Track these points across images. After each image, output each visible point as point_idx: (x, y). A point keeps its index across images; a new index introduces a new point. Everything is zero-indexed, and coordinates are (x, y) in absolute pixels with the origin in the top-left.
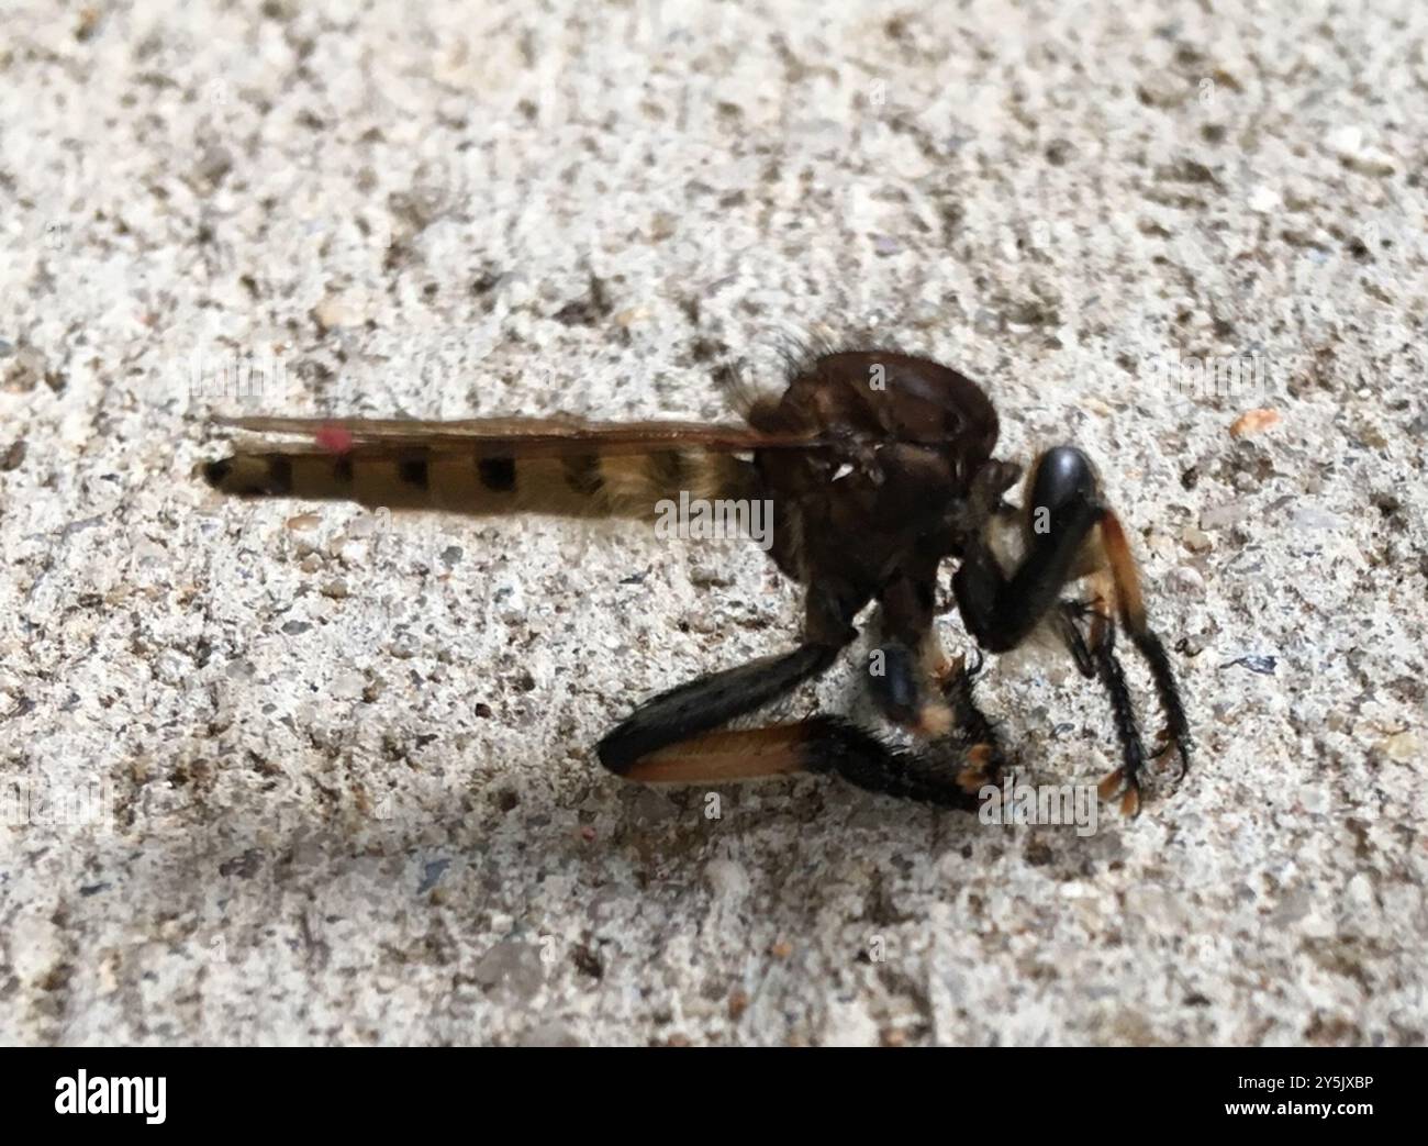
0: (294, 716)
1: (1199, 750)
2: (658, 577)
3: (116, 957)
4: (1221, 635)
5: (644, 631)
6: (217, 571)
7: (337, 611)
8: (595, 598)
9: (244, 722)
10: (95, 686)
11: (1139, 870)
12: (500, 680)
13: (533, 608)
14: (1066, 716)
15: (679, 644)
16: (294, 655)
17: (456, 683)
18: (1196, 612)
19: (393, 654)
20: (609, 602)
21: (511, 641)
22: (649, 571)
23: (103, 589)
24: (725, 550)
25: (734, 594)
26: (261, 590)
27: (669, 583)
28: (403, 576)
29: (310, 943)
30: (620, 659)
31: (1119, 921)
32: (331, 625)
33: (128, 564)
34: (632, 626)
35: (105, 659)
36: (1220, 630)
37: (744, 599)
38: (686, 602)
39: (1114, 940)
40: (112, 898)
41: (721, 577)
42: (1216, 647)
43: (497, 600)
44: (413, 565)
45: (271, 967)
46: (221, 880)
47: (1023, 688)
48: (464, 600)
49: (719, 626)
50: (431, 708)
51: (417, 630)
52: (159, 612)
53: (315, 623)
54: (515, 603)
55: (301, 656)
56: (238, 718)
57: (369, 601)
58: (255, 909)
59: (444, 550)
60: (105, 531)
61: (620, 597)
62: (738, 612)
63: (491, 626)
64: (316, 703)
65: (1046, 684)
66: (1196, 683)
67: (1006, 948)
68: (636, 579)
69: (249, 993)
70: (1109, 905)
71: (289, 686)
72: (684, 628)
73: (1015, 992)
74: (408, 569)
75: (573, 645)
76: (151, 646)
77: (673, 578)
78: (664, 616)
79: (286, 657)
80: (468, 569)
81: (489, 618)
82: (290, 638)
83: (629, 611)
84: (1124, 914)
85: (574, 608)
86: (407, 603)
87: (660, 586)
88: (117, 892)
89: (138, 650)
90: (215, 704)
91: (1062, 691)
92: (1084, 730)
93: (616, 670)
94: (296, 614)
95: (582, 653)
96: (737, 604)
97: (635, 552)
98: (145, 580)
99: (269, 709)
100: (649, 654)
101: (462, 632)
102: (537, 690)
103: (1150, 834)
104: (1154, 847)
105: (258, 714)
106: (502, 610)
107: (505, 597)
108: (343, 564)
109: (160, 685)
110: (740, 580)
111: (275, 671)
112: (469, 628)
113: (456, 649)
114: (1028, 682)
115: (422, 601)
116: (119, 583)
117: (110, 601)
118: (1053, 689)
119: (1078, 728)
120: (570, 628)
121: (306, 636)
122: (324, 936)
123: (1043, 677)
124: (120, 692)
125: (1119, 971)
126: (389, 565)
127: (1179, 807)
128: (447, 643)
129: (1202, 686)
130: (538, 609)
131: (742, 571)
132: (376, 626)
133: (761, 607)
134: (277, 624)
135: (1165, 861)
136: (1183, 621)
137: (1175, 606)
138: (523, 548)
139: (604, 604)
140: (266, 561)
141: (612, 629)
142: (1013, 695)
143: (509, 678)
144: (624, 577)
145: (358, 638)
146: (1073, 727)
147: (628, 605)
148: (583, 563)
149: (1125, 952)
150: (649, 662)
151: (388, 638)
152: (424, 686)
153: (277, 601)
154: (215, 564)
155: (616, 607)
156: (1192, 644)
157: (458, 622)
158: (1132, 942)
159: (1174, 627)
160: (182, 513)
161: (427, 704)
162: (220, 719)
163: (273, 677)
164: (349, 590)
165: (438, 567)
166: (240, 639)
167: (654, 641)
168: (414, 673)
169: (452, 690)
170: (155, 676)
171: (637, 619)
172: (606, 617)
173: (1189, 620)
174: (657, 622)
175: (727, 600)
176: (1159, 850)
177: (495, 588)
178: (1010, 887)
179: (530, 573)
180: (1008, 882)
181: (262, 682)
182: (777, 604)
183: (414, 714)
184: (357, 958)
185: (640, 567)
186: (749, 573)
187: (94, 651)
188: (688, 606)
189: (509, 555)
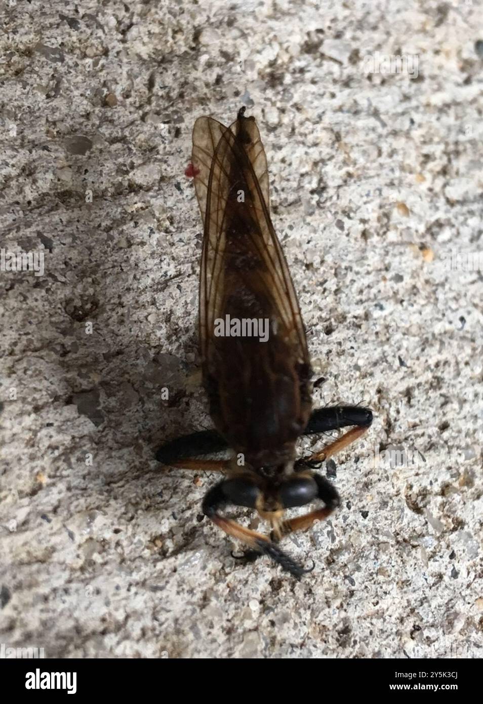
0: (290, 239)
1: (351, 649)
2: (405, 372)
3: (147, 207)
4: (427, 646)
5: (371, 374)
6: (366, 183)
7: (356, 239)
8: (386, 347)
9: (281, 219)
10: (290, 153)
11: (273, 634)
12: (329, 319)
13: (375, 322)
14: (360, 580)
15: (368, 392)
16: (325, 229)
17: (324, 301)
18: (438, 631)
19: (336, 269)
20: (386, 354)
21: (356, 317)
22: (408, 367)
23: (345, 140)
24: (428, 399)
25: (403, 409)
26: (360, 203)
27: (403, 378)
28: (383, 261)
29: (166, 282)
30: (352, 369)
31: (240, 631)
32: (347, 238)
33: (362, 146)
34: (372, 369)
35: (306, 153)
36: (429, 646)
37: (401, 415)
38: (395, 388)
39: (229, 631)
40: (177, 196)
41: (412, 400)
42: (417, 645)
43: (376, 305)
44: (390, 264)
45: (151, 270)
46: (193, 236)
47: (372, 557)
48: (374, 291)
49: (383, 407)
50: (306, 294)
51: (350, 276)
52: (337, 166)
53: (346, 232)
54: (376, 314)
55: (325, 232)
56: (282, 217)
57: (364, 251)
58: (182, 254)
59: (400, 274)
60: (380, 130)
61: (390, 359)
62: (393, 414)
63: (361, 307)
64: (300, 245)
65: (377, 567)
66: (393, 640)
67: (217, 581)
68: (402, 363)
69: (136, 265)
70: (248, 624)
71: (307, 232)
72: (379, 391)
73: (191, 591)
74: (387, 262)
75: (355, 346)
76: (318, 169)
77: (407, 379)
78: (383, 380)
79: (322, 226)
80: (392, 288)
81: (366, 304)
82: (334, 224)
83: (381, 364)
84: (244, 632)
85: (379, 340)
86: (366, 267)
87: (400, 374)
88: (181, 197)
89: (316, 164)
90: (290, 205)
91: (374, 576)
92: (353, 591)
93: (345, 368)
94: (347, 223)
95: (352, 351)
96: (398, 412)
97: (418, 359)
98: (354, 155)
99: (291, 227)
100: (358, 380)
101: (355, 295)
102: (326, 337)
103: (296, 636)
104: (289, 638)
105: (287, 224)
106: (371, 309)
107: (378, 308)
108: (385, 233)
109: (297, 179)
110: (412, 410)
111: (312, 224)
112: (358, 298)
113: (344, 295)
114: (376, 558)
115: (368, 273)
116: (350, 146)
117: (340, 145)
118: (376, 571)
119: (353, 588)
120: (366, 341)
121: (336, 230)
122: (169, 286)
123: (381, 565)
124: (290, 164)
125: (210, 637)
126: (387, 253)
127: (315, 646)
128: (346, 291)
129: (392, 643)
130: (374, 324)
131: (418, 409)
132: (350, 257)
133: (398, 423)
134: (340, 217)
135: (281, 645)
136: (432, 626)
137: (439, 620)
138: (410, 308)
139: (384, 353)
140: (378, 201)
141: (370, 360)
142: (366, 553)
143: (331, 323)
144: (402, 357)
145: (342, 252)
146: (354, 585)
147: (385, 364)
148: (406, 337)
149: (222, 638)
150: (353, 381)
151: (344, 265)
152: (319, 288)
153: (355, 212)
154: (370, 181)
155: (384, 358)
156: (417, 633)
157: (361, 292)
158: (228, 640)
159: (428, 622)
160: (398, 158)
161: (308, 292)
162: (281, 209)
163: (309, 224)
164: (369, 240)
165: (389, 275)
166: (328, 204)
167: (366, 381)
168: (326, 281)
169: (319, 300)
170: (302, 175)
171: (377, 370)
172: (377, 355)
173: (433, 629)
174: (378, 379)
175: (400, 406)
176: (287, 642)
177: (383, 303)
178: (253, 576)
179: (396, 315)
180: (256, 574)
181: (304, 220)
182: (402, 430)
183: (301, 288)
184: (161, 303)
185: (409, 363)
186: (417, 413)
187: (309, 147)
188: (392, 390)
189: (405, 303)
